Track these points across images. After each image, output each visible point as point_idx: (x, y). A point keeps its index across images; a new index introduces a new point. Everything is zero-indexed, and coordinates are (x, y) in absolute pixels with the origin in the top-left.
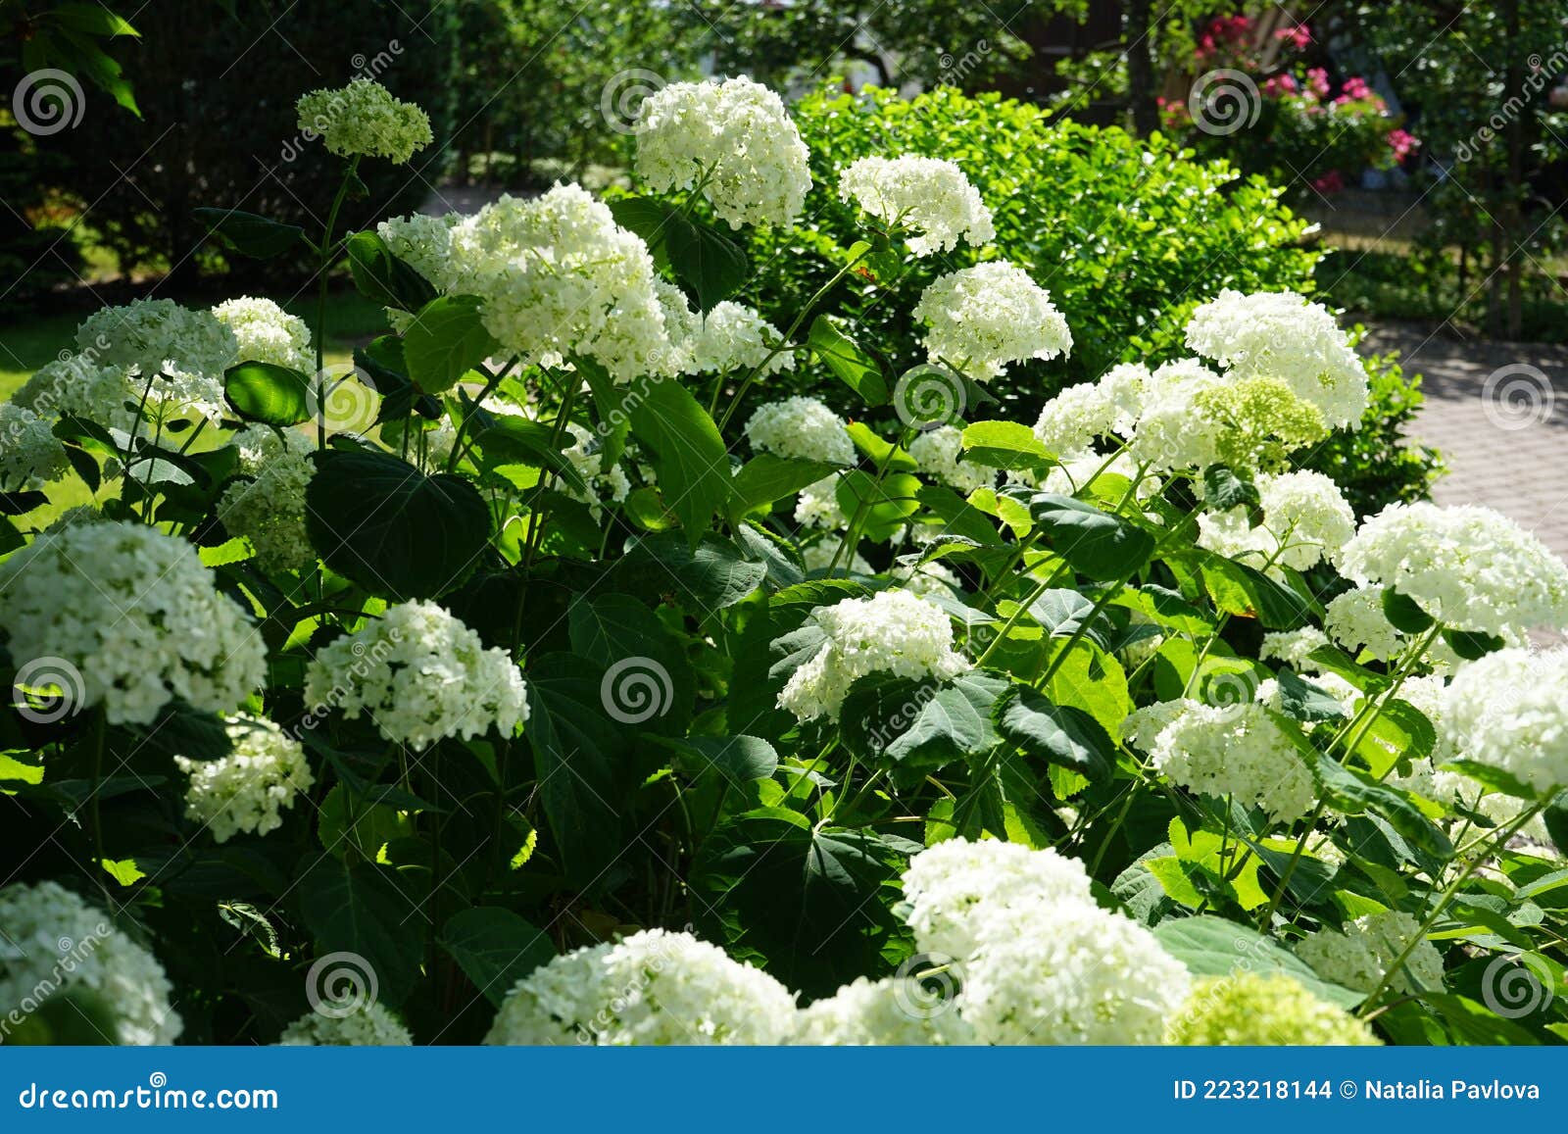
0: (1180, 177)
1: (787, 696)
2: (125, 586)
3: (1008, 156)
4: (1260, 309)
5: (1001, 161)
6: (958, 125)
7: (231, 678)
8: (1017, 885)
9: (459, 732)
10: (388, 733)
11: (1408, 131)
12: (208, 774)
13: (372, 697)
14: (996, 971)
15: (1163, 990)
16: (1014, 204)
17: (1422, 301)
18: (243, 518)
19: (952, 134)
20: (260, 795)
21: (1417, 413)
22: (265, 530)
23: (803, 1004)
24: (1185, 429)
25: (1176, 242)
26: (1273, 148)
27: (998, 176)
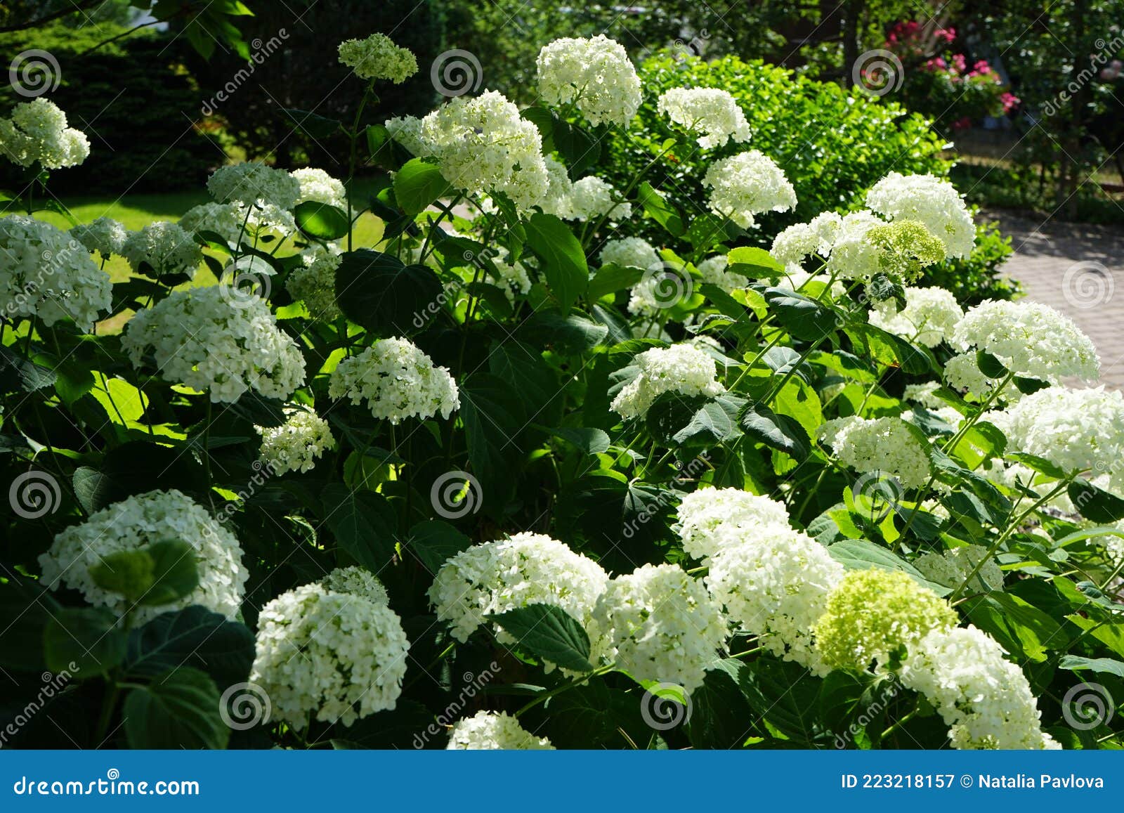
0: (870, 113)
1: (615, 404)
2: (224, 322)
3: (766, 98)
4: (912, 184)
5: (762, 100)
6: (736, 78)
7: (284, 378)
8: (744, 514)
9: (418, 414)
10: (377, 414)
11: (1013, 95)
12: (271, 435)
13: (367, 392)
14: (728, 563)
15: (828, 578)
16: (769, 126)
17: (1015, 198)
18: (300, 289)
19: (733, 83)
20: (303, 450)
21: (1008, 259)
22: (313, 297)
23: (613, 577)
24: (860, 252)
25: (865, 151)
26: (930, 102)
27: (760, 110)
